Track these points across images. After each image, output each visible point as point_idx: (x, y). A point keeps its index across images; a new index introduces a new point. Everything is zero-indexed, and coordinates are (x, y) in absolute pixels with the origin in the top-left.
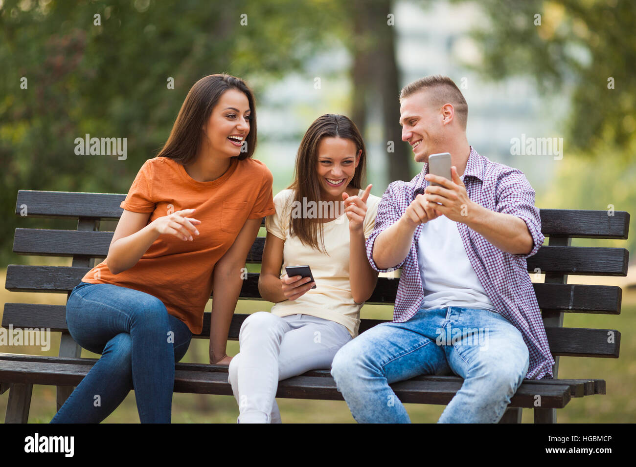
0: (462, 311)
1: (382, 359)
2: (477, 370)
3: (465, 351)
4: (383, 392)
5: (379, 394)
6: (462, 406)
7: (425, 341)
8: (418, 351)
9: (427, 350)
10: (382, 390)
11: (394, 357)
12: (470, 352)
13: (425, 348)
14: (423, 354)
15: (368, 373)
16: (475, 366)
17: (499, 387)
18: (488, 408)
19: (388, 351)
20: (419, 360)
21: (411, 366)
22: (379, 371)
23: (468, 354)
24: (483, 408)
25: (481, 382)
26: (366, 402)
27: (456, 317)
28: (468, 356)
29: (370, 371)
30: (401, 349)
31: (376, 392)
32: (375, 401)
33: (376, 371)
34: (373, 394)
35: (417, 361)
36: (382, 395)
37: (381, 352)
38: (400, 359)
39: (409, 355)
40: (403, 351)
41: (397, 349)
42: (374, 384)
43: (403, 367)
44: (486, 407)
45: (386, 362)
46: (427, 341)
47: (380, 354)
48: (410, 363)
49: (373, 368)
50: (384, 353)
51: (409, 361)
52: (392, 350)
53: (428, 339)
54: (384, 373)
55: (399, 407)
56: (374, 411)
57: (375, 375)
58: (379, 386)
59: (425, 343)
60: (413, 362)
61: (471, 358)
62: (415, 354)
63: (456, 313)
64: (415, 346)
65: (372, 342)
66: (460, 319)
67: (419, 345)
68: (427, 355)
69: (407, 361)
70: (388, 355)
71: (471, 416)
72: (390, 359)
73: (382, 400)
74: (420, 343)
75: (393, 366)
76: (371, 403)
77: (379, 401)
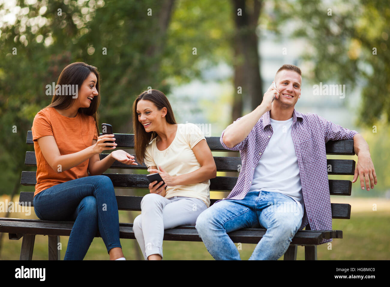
0: (267, 193)
1: (224, 219)
2: (274, 223)
3: (267, 214)
4: (223, 237)
5: (221, 238)
6: (265, 243)
7: (247, 210)
8: (243, 215)
9: (247, 215)
10: (222, 236)
11: (230, 218)
12: (270, 214)
13: (246, 213)
14: (245, 217)
15: (215, 227)
16: (273, 221)
17: (285, 232)
18: (280, 243)
19: (226, 215)
20: (243, 220)
21: (239, 223)
22: (221, 226)
23: (269, 215)
24: (277, 244)
25: (276, 230)
26: (214, 243)
27: (264, 196)
28: (269, 216)
30: (233, 214)
31: (220, 237)
32: (219, 242)
33: (219, 226)
34: (218, 238)
35: (242, 220)
36: (223, 239)
37: (222, 215)
38: (233, 219)
39: (238, 217)
40: (234, 215)
41: (231, 214)
42: (219, 233)
43: (234, 224)
44: (278, 243)
45: (225, 221)
46: (248, 210)
47: (222, 217)
48: (238, 222)
50: (224, 216)
51: (238, 220)
52: (228, 214)
53: (248, 208)
54: (224, 227)
55: (232, 245)
56: (219, 248)
57: (219, 228)
58: (221, 234)
59: (246, 211)
60: (240, 221)
61: (271, 217)
62: (241, 216)
63: (264, 194)
64: (241, 212)
65: (217, 210)
66: (266, 197)
67: (243, 212)
68: (247, 217)
69: (237, 220)
70: (226, 217)
71: (271, 248)
72: (227, 219)
73: (223, 241)
74: (244, 211)
75: (229, 223)
76: (217, 243)
77: (221, 242)
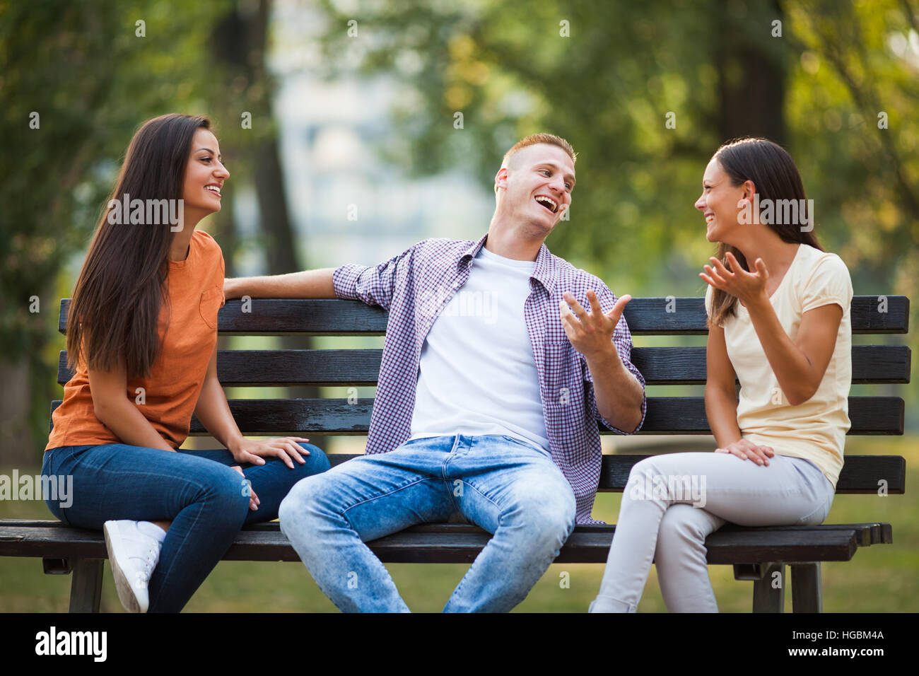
1: (346, 500)
2: (514, 516)
3: (491, 491)
4: (349, 549)
5: (343, 552)
6: (495, 563)
7: (415, 479)
8: (403, 492)
9: (415, 492)
10: (347, 547)
11: (365, 498)
12: (499, 491)
13: (413, 488)
14: (408, 497)
15: (328, 523)
16: (511, 510)
17: (544, 543)
18: (531, 568)
19: (353, 490)
20: (403, 504)
21: (393, 512)
22: (339, 516)
23: (497, 493)
24: (524, 568)
25: (519, 534)
26: (326, 564)
27: (465, 451)
28: (498, 495)
29: (326, 519)
30: (375, 488)
31: (339, 548)
32: (338, 562)
33: (334, 518)
34: (334, 551)
35: (399, 506)
36: (348, 554)
37: (342, 491)
38: (374, 502)
39: (387, 498)
40: (379, 492)
41: (369, 489)
42: (336, 539)
43: (379, 513)
44: (528, 568)
45: (351, 504)
46: (418, 479)
47: (341, 494)
48: (390, 509)
49: (330, 514)
50: (347, 494)
51: (388, 506)
52: (361, 490)
53: (419, 476)
54: (349, 518)
55: (375, 571)
56: (340, 577)
57: (341, 525)
58: (343, 540)
59: (413, 481)
60: (394, 507)
61: (503, 498)
62: (397, 496)
63: (464, 446)
64: (397, 485)
65: (327, 479)
67: (404, 484)
68: (415, 497)
69: (385, 505)
70: (355, 496)
71: (509, 577)
72: (358, 501)
73: (348, 559)
74: (406, 482)
75: (364, 510)
76: (334, 565)
77: (344, 562)
